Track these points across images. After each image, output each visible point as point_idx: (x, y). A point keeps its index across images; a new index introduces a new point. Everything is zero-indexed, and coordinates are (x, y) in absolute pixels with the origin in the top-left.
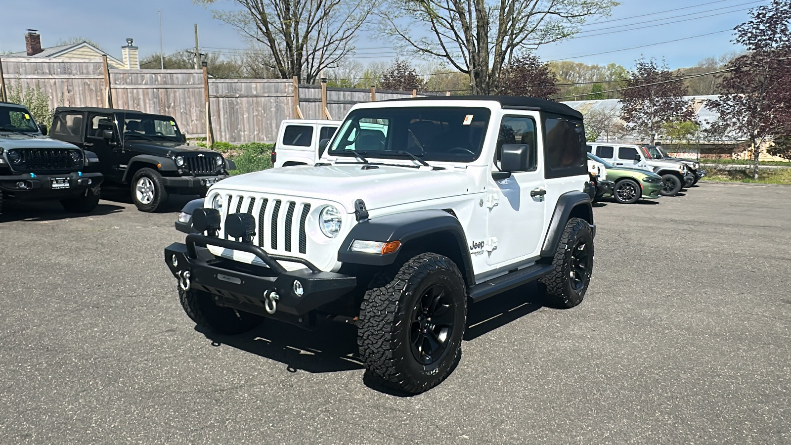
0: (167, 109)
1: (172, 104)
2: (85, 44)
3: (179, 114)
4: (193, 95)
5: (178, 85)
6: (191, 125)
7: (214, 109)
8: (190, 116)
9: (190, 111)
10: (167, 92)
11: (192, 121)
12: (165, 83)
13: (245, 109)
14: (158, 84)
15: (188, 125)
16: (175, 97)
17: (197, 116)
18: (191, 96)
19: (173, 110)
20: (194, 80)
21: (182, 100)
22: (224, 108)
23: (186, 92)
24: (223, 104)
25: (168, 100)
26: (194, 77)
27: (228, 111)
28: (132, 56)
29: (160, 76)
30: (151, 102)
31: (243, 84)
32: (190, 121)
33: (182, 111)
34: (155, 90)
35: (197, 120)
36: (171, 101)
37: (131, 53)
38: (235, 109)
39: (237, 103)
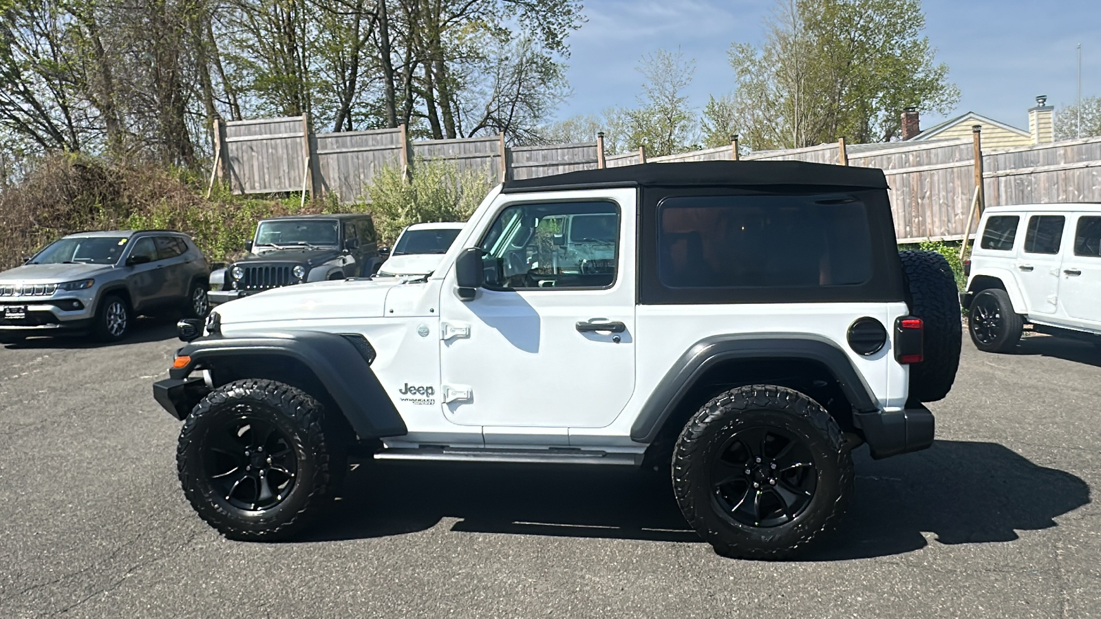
0: (920, 201)
1: (928, 193)
2: (971, 115)
3: (938, 206)
4: (959, 177)
5: (937, 163)
6: (953, 221)
7: (990, 196)
8: (954, 207)
9: (953, 201)
10: (921, 176)
11: (956, 215)
12: (919, 164)
13: (1043, 191)
14: (909, 167)
15: (949, 221)
16: (932, 183)
17: (963, 208)
18: (956, 180)
19: (928, 201)
20: (960, 155)
21: (941, 186)
22: (1006, 192)
23: (948, 175)
24: (1006, 186)
25: (922, 189)
26: (961, 150)
27: (1014, 196)
28: (1043, 121)
29: (913, 155)
30: (899, 193)
31: (1041, 151)
32: (953, 216)
33: (941, 201)
34: (905, 175)
35: (962, 213)
36: (927, 188)
37: (1041, 116)
38: (1026, 193)
39: (1030, 183)
